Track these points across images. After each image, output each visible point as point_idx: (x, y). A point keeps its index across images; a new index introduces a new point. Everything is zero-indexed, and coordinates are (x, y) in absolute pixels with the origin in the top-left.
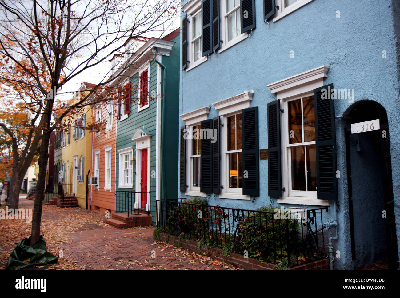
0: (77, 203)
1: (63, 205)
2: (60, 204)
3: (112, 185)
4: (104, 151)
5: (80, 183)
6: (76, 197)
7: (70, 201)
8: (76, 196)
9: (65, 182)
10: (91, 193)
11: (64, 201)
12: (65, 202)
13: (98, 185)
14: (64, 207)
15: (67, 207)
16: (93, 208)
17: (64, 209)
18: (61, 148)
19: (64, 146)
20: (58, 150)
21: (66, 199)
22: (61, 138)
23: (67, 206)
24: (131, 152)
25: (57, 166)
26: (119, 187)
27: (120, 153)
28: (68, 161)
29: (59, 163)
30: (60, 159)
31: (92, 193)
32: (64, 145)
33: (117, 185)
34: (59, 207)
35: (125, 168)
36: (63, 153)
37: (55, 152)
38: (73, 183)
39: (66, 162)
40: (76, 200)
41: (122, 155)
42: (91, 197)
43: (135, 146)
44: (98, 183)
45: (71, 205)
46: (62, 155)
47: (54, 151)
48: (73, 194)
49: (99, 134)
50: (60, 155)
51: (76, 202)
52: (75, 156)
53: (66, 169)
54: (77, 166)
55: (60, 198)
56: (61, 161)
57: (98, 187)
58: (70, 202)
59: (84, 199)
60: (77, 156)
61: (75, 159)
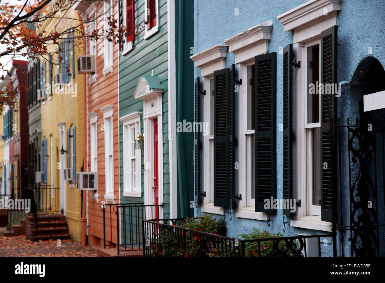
0: (67, 231)
1: (36, 235)
2: (30, 232)
3: (116, 192)
4: (103, 117)
5: (70, 186)
6: (64, 217)
7: (51, 225)
8: (65, 214)
9: (48, 183)
10: (87, 209)
11: (38, 226)
12: (40, 229)
13: (95, 191)
14: (37, 240)
15: (44, 239)
16: (91, 240)
17: (36, 243)
18: (38, 105)
19: (43, 100)
20: (33, 108)
21: (43, 223)
22: (38, 80)
23: (44, 236)
24: (138, 122)
25: (33, 144)
26: (125, 195)
27: (124, 124)
28: (51, 135)
29: (37, 138)
30: (38, 131)
31: (89, 207)
32: (43, 97)
33: (122, 192)
34: (29, 241)
35: (132, 156)
36: (43, 117)
37: (29, 111)
38: (61, 186)
39: (48, 137)
40: (66, 225)
41: (126, 126)
42: (87, 217)
43: (142, 110)
44: (96, 186)
45: (53, 235)
46: (43, 121)
47: (27, 111)
48: (60, 209)
49: (95, 80)
50: (38, 120)
51: (64, 228)
52: (60, 124)
53: (49, 154)
54: (65, 149)
55: (31, 219)
56: (40, 133)
57: (97, 195)
58: (51, 228)
59: (77, 221)
60: (65, 124)
61: (62, 132)
